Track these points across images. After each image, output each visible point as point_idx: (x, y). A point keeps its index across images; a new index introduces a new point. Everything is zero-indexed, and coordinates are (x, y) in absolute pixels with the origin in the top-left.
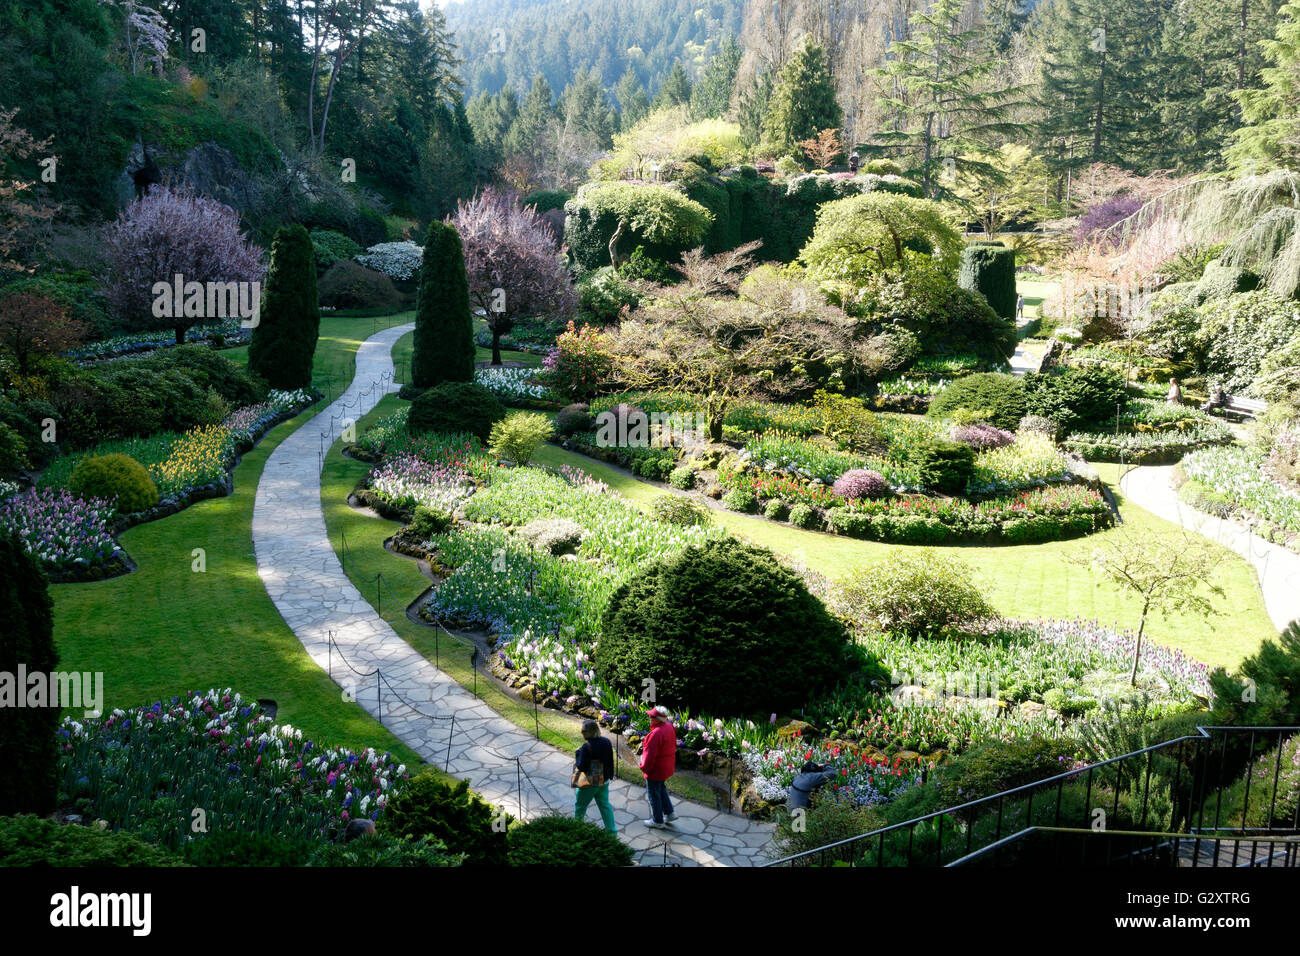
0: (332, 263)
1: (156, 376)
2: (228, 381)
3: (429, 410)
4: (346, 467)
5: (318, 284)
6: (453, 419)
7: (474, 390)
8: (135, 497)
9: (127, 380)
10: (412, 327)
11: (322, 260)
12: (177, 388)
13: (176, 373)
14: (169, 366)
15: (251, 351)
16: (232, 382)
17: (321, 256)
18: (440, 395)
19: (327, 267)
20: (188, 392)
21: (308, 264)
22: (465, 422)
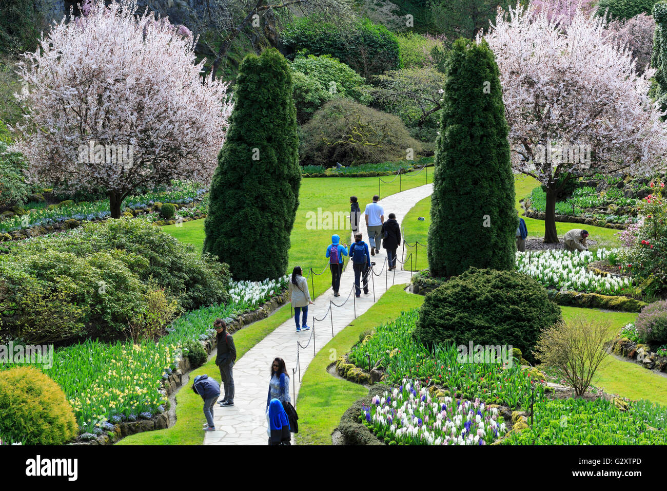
0: (323, 101)
1: (79, 261)
2: (175, 268)
3: (448, 310)
4: (331, 390)
5: (300, 131)
6: (483, 323)
7: (513, 280)
8: (46, 427)
9: (43, 268)
10: (428, 190)
11: (309, 97)
12: (107, 277)
13: (106, 256)
14: (98, 249)
15: (208, 227)
16: (180, 269)
17: (307, 92)
18: (464, 289)
19: (316, 108)
20: (119, 282)
21: (284, 104)
22: (499, 328)
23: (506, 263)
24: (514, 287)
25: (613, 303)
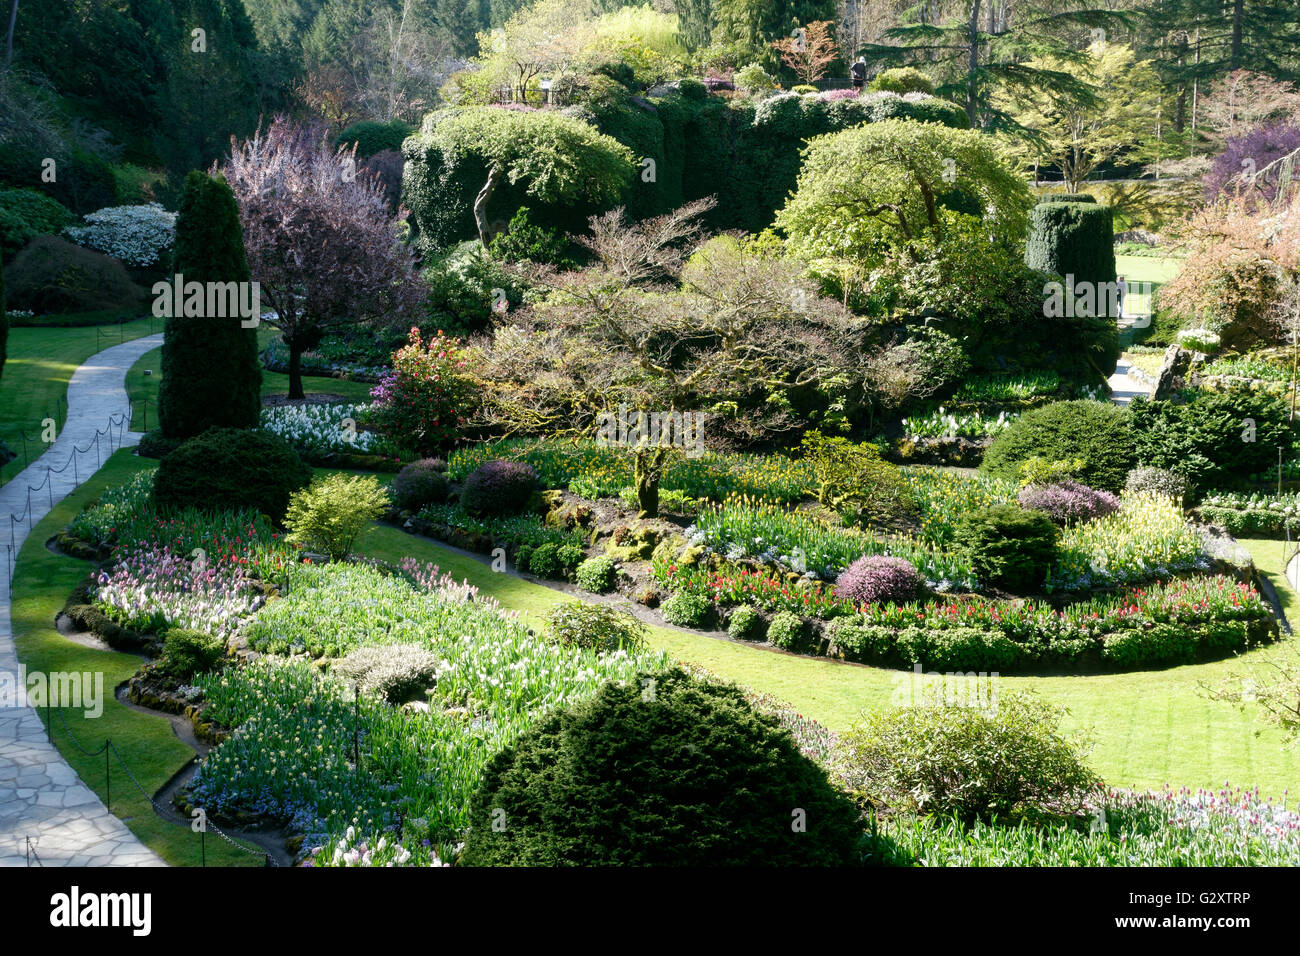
0: (27, 239)
3: (188, 474)
4: (52, 569)
6: (227, 487)
7: (259, 440)
11: (11, 236)
17: (9, 229)
19: (18, 247)
22: (246, 492)
23: (252, 417)
24: (261, 447)
25: (368, 463)
